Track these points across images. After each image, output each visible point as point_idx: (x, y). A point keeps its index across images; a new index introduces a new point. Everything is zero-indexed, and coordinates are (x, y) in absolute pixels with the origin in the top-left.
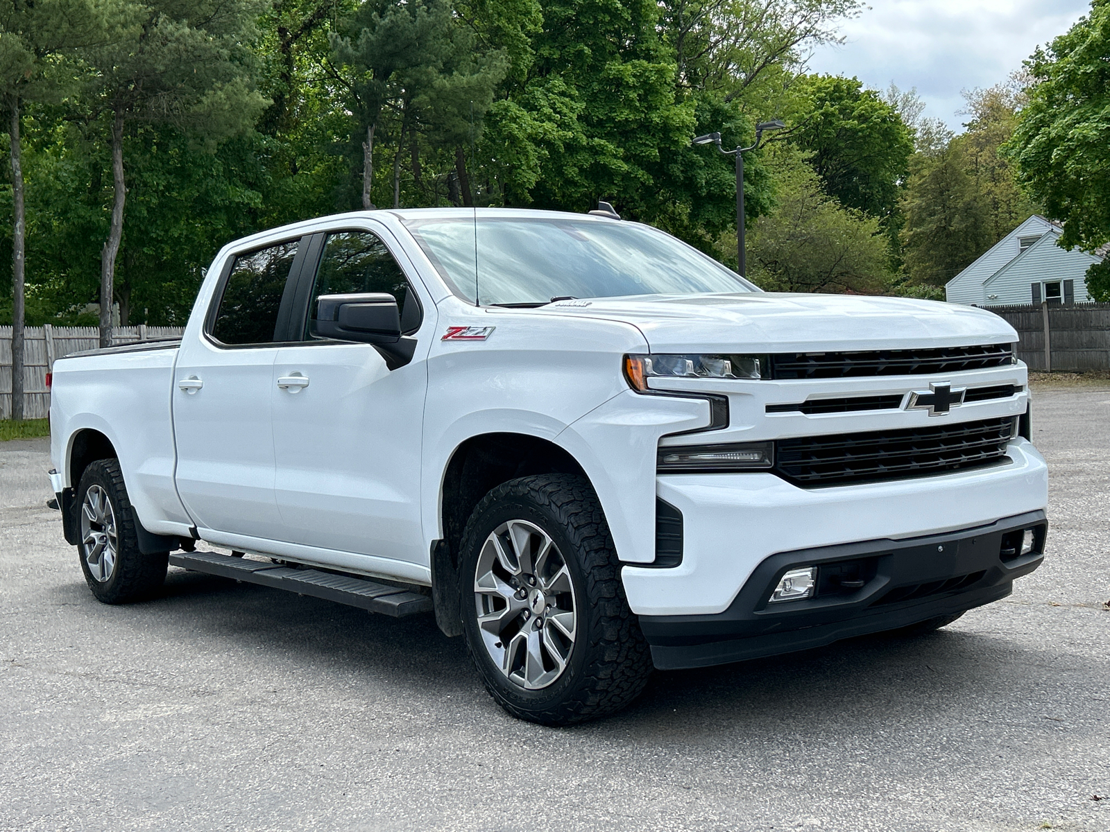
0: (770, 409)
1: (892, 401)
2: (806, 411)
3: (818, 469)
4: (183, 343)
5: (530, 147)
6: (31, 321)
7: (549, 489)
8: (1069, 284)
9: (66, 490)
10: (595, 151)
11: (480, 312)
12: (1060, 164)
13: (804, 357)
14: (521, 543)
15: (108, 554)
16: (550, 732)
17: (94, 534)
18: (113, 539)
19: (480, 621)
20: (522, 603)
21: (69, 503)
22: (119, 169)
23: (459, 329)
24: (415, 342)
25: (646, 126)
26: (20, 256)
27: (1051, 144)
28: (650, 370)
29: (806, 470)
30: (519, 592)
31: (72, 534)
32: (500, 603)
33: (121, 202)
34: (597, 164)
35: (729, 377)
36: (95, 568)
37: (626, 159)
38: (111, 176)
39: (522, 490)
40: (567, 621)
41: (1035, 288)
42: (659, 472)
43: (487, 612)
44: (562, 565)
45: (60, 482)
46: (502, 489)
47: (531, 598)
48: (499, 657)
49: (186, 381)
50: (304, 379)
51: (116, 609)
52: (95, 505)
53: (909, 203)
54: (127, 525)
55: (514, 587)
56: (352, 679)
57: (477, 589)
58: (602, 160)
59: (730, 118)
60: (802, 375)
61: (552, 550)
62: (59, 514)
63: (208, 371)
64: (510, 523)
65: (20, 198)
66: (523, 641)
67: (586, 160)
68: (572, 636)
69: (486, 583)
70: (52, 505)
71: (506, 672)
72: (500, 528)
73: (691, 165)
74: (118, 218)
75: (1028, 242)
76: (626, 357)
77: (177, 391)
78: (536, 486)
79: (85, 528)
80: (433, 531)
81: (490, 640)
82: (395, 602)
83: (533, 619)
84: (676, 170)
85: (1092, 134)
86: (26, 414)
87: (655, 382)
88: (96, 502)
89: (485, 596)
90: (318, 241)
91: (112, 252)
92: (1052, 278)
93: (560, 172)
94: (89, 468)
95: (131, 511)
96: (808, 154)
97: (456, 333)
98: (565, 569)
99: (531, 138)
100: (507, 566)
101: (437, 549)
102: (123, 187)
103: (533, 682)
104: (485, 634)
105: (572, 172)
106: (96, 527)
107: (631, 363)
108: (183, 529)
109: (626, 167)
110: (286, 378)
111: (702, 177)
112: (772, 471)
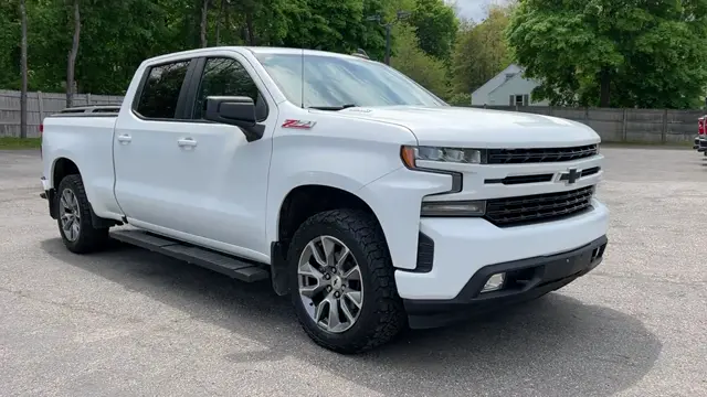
0: (487, 181)
1: (547, 177)
2: (505, 183)
3: (508, 216)
4: (120, 114)
5: (284, 17)
6: (30, 89)
7: (349, 220)
8: (526, 96)
9: (51, 190)
10: (315, 21)
11: (305, 111)
12: (529, 41)
13: (505, 151)
14: (328, 249)
15: (76, 227)
16: (343, 358)
17: (67, 215)
18: (78, 219)
19: (301, 290)
20: (327, 282)
21: (53, 196)
22: (77, 14)
23: (293, 121)
24: (264, 126)
25: (340, 10)
26: (24, 55)
27: (525, 31)
28: (417, 155)
29: (502, 216)
30: (325, 276)
31: (54, 213)
32: (313, 281)
33: (78, 31)
34: (315, 28)
35: (463, 162)
36: (68, 233)
37: (330, 25)
38: (73, 18)
39: (332, 219)
40: (356, 297)
41: (512, 97)
42: (422, 216)
43: (304, 285)
44: (355, 265)
45: (48, 184)
46: (318, 217)
47: (333, 280)
48: (312, 312)
49: (122, 137)
50: (194, 142)
51: (80, 257)
52: (67, 199)
53: (455, 55)
54: (86, 213)
55: (322, 272)
56: (220, 313)
57: (299, 272)
58: (319, 26)
59: (379, 8)
60: (503, 162)
61: (349, 255)
62: (47, 202)
63: (135, 132)
64: (323, 238)
65: (24, 26)
66: (327, 305)
67: (311, 25)
68: (360, 306)
69: (305, 269)
70: (43, 196)
71: (316, 321)
72: (317, 239)
73: (360, 30)
74: (77, 38)
75: (510, 76)
76: (403, 147)
77: (116, 141)
78: (339, 217)
79: (62, 211)
80: (273, 236)
81: (307, 302)
82: (247, 273)
83: (333, 292)
84: (353, 32)
85: (544, 29)
86: (29, 136)
87: (420, 163)
88: (68, 199)
89: (304, 276)
90: (202, 62)
91: (73, 56)
92: (519, 93)
93: (298, 30)
94: (64, 179)
95: (89, 205)
96: (414, 28)
97: (290, 124)
98: (357, 268)
99: (284, 12)
100: (319, 260)
101: (275, 247)
102: (79, 24)
103: (333, 328)
104: (303, 298)
105: (305, 31)
106: (68, 211)
107: (406, 150)
108: (119, 217)
109: (330, 30)
110: (182, 140)
111: (365, 37)
112: (484, 217)
